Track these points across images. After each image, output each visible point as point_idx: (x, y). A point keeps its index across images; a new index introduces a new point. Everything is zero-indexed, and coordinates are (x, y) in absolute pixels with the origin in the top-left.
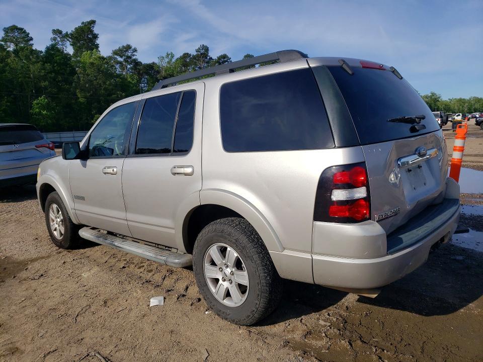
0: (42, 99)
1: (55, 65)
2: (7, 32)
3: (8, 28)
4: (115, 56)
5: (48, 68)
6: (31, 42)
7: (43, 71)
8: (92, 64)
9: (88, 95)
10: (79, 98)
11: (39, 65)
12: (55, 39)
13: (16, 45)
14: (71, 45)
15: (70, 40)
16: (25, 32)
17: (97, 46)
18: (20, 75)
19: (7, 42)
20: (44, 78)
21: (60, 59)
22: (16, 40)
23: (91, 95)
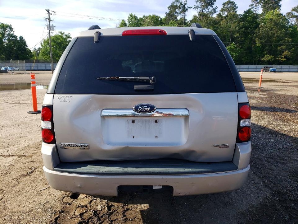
0: (232, 45)
1: (247, 22)
2: (225, 5)
3: (225, 3)
4: (294, 12)
5: (241, 25)
6: (236, 10)
7: (237, 27)
8: (271, 19)
9: (263, 41)
10: (256, 44)
11: (236, 23)
12: (252, 5)
13: (228, 12)
14: (261, 7)
15: (262, 4)
16: (234, 4)
17: (280, 6)
18: (224, 31)
19: (223, 11)
20: (238, 32)
21: (250, 19)
22: (228, 9)
23: (265, 42)
